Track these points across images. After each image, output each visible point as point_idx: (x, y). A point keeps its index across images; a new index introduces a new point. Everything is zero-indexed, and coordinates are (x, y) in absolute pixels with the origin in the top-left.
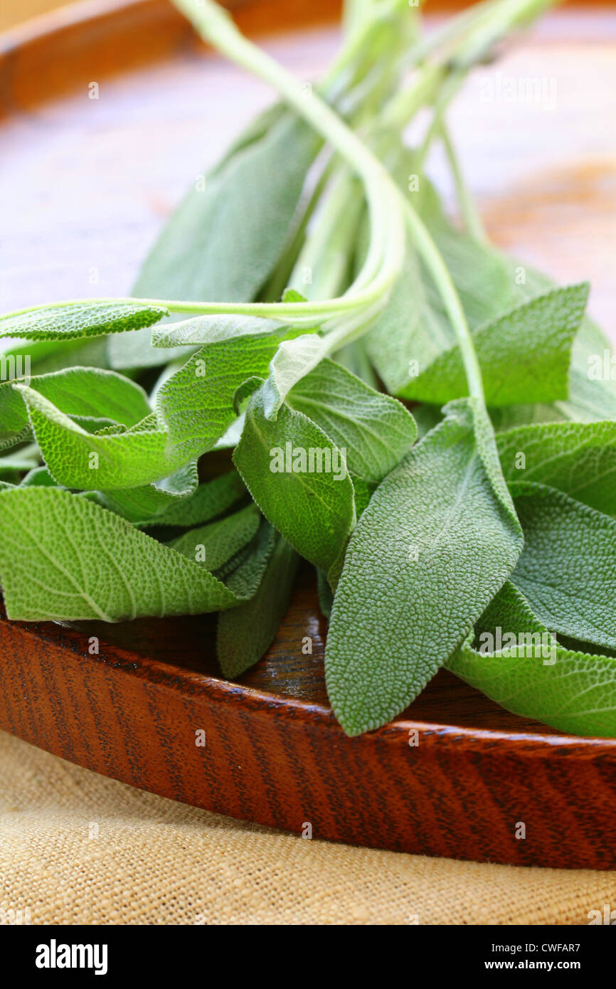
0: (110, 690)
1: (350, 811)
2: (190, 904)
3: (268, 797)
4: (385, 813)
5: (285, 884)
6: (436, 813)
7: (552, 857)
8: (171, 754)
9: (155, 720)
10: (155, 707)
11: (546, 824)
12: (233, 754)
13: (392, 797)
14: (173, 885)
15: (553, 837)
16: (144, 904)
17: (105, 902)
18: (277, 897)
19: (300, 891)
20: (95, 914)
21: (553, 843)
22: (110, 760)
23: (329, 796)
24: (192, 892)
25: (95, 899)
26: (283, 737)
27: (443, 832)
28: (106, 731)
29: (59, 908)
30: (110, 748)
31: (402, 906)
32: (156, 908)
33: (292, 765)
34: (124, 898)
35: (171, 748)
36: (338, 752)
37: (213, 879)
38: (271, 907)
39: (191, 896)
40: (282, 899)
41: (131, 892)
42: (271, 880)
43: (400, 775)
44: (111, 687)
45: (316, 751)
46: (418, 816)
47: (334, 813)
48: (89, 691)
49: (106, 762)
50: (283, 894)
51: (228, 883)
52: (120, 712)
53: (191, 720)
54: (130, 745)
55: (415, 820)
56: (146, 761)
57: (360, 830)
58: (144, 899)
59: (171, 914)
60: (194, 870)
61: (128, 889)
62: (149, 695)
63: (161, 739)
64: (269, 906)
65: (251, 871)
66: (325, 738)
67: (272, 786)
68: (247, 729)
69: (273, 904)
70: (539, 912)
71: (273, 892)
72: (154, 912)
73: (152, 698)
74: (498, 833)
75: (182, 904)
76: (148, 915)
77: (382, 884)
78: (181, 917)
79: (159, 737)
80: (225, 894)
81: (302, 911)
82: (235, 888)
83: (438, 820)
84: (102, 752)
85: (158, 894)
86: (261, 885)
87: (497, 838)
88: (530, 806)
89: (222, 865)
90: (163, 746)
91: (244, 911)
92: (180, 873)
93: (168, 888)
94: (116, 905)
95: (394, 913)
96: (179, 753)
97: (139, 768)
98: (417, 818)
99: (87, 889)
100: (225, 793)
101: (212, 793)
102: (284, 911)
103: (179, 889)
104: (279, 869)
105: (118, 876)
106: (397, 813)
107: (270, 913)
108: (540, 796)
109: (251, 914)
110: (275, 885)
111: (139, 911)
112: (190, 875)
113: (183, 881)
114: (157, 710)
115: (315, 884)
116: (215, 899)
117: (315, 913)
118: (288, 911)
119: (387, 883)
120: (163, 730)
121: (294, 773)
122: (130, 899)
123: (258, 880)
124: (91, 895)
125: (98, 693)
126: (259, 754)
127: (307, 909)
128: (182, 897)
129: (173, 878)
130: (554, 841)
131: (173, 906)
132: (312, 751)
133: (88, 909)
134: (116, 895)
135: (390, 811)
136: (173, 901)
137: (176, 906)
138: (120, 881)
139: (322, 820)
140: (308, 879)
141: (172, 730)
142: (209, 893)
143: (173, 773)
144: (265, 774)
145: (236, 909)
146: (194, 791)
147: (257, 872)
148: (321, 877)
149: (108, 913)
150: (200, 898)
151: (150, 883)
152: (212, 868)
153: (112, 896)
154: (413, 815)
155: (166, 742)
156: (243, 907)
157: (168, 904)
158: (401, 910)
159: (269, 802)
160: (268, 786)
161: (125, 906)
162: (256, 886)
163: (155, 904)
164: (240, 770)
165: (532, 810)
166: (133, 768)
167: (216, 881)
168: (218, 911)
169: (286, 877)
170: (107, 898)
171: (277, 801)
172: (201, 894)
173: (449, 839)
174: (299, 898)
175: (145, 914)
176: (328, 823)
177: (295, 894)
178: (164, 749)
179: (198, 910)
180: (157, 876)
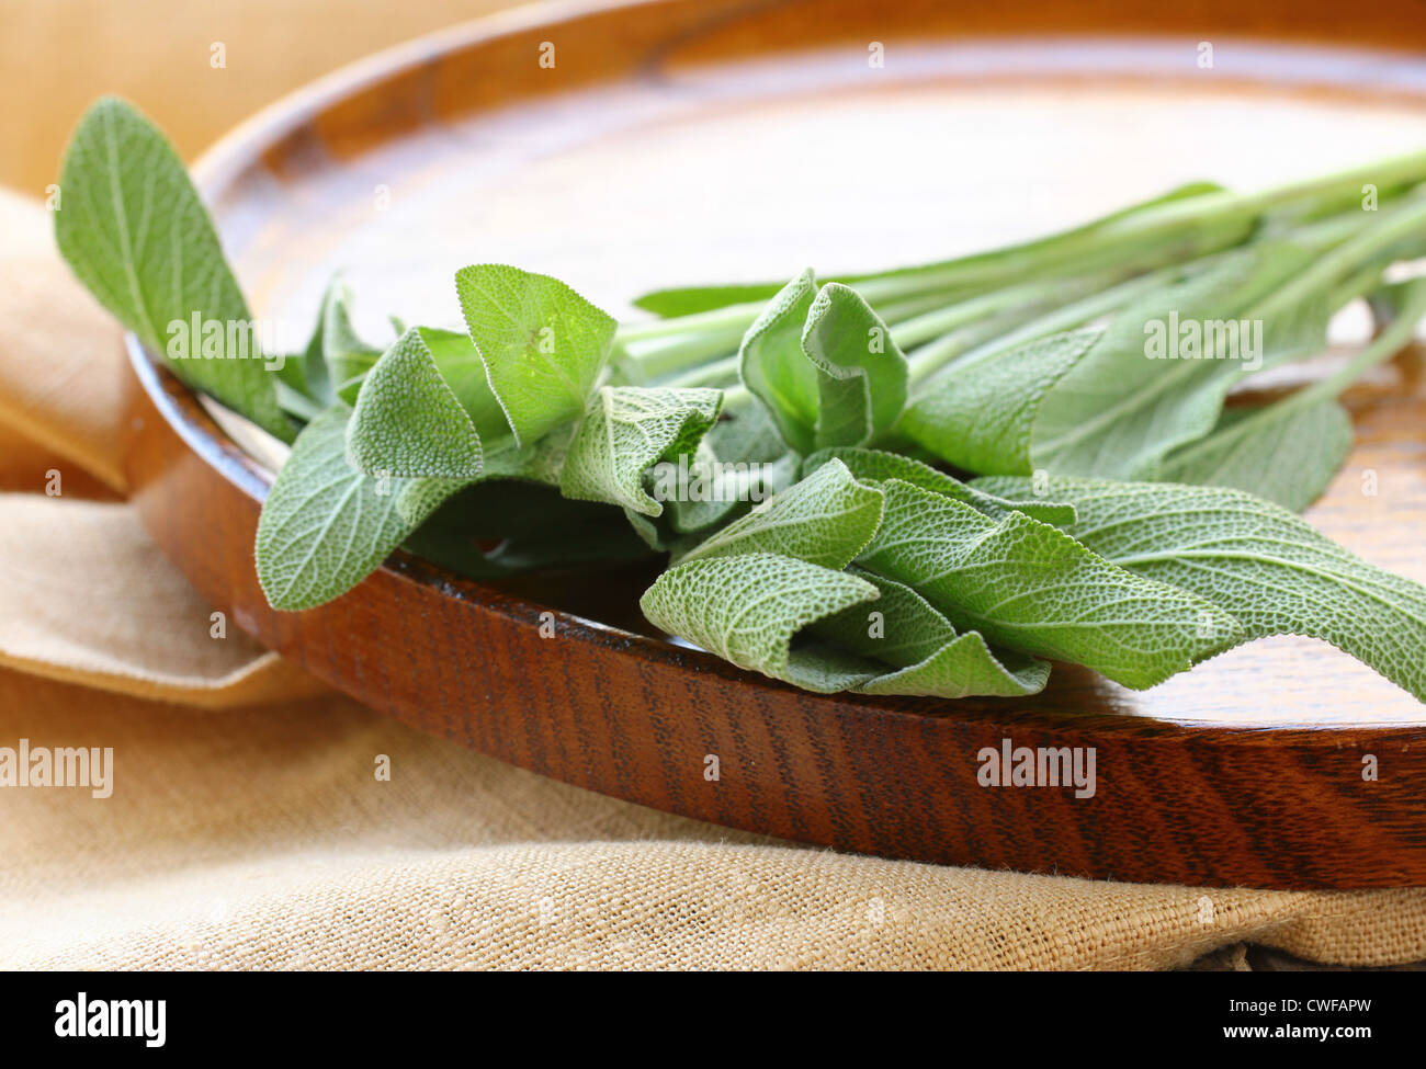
0: (596, 675)
1: (888, 813)
2: (694, 912)
3: (787, 800)
4: (931, 815)
5: (809, 890)
6: (993, 814)
7: (1133, 869)
8: (668, 753)
9: (650, 710)
10: (652, 693)
11: (1127, 825)
12: (745, 746)
13: (939, 793)
14: (673, 892)
15: (1134, 843)
16: (637, 912)
17: (590, 911)
18: (799, 904)
19: (828, 897)
20: (577, 923)
21: (1135, 851)
22: (591, 767)
23: (862, 795)
24: (695, 899)
25: (577, 907)
26: (808, 721)
27: (1001, 837)
28: (588, 729)
29: (533, 917)
30: (593, 751)
31: (952, 911)
32: (652, 917)
33: (818, 757)
34: (613, 906)
35: (668, 744)
36: (875, 737)
37: (721, 886)
38: (793, 914)
39: (694, 903)
40: (805, 906)
41: (622, 899)
42: (791, 886)
43: (951, 765)
44: (596, 671)
45: (849, 736)
46: (970, 817)
47: (867, 817)
48: (570, 679)
49: (587, 769)
50: (806, 900)
51: (740, 890)
52: (607, 703)
53: (694, 706)
54: (618, 744)
55: (967, 823)
56: (638, 764)
57: (899, 838)
58: (638, 907)
59: (671, 923)
60: (697, 877)
61: (617, 897)
62: (643, 677)
63: (656, 734)
64: (790, 913)
65: (767, 877)
66: (860, 720)
67: (793, 785)
68: (763, 713)
69: (795, 912)
70: (1118, 922)
71: (794, 899)
72: (649, 920)
73: (647, 681)
74: (1068, 837)
75: (683, 912)
76: (643, 924)
77: (926, 888)
78: (682, 926)
79: (655, 730)
80: (735, 901)
81: (830, 917)
82: (749, 894)
83: (994, 821)
84: (583, 758)
85: (655, 901)
86: (780, 890)
87: (1066, 845)
88: (1108, 803)
89: (730, 872)
90: (659, 742)
91: (759, 919)
92: (681, 880)
93: (667, 895)
94: (603, 913)
95: (941, 917)
96: (678, 751)
97: (628, 775)
98: (968, 820)
99: (568, 897)
100: (734, 798)
101: (718, 799)
102: (809, 918)
103: (680, 896)
104: (801, 874)
105: (605, 884)
106: (946, 814)
107: (790, 920)
108: (1120, 789)
109: (768, 921)
110: (796, 891)
111: (631, 920)
112: (692, 882)
113: (684, 888)
114: (653, 696)
115: (846, 888)
116: (724, 907)
117: (846, 919)
118: (813, 918)
119: (933, 888)
120: (659, 721)
121: (819, 767)
122: (621, 907)
123: (776, 886)
124: (572, 903)
125: (580, 681)
126: (778, 744)
127: (836, 915)
128: (684, 904)
129: (673, 885)
130: (1137, 848)
131: (673, 914)
132: (843, 738)
133: (570, 918)
134: (603, 903)
135: (937, 812)
136: (672, 909)
137: (677, 914)
138: (607, 888)
139: (853, 827)
140: (837, 884)
141: (671, 721)
142: (717, 900)
143: (670, 776)
144: (784, 771)
145: (749, 917)
146: (695, 799)
147: (774, 878)
148: (852, 882)
149: (594, 922)
150: (705, 906)
151: (645, 890)
152: (719, 875)
153: (598, 905)
154: (964, 816)
155: (663, 737)
156: (759, 915)
157: (666, 912)
158: (951, 914)
159: (789, 806)
160: (787, 786)
161: (615, 915)
162: (773, 892)
163: (650, 912)
164: (754, 767)
165: (1110, 807)
166: (620, 775)
167: (725, 888)
168: (727, 919)
169: (810, 882)
170: (593, 906)
171: (797, 805)
172: (707, 901)
173: (1009, 846)
174: (826, 904)
175: (638, 923)
176: (861, 831)
177: (821, 901)
178: (660, 746)
179: (703, 918)
180: (652, 884)
